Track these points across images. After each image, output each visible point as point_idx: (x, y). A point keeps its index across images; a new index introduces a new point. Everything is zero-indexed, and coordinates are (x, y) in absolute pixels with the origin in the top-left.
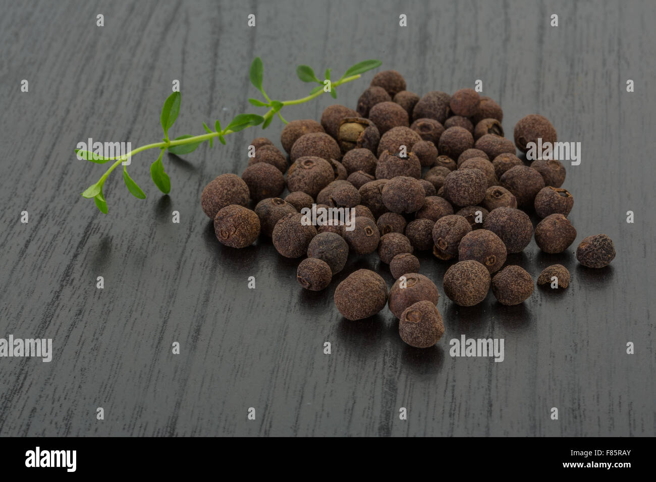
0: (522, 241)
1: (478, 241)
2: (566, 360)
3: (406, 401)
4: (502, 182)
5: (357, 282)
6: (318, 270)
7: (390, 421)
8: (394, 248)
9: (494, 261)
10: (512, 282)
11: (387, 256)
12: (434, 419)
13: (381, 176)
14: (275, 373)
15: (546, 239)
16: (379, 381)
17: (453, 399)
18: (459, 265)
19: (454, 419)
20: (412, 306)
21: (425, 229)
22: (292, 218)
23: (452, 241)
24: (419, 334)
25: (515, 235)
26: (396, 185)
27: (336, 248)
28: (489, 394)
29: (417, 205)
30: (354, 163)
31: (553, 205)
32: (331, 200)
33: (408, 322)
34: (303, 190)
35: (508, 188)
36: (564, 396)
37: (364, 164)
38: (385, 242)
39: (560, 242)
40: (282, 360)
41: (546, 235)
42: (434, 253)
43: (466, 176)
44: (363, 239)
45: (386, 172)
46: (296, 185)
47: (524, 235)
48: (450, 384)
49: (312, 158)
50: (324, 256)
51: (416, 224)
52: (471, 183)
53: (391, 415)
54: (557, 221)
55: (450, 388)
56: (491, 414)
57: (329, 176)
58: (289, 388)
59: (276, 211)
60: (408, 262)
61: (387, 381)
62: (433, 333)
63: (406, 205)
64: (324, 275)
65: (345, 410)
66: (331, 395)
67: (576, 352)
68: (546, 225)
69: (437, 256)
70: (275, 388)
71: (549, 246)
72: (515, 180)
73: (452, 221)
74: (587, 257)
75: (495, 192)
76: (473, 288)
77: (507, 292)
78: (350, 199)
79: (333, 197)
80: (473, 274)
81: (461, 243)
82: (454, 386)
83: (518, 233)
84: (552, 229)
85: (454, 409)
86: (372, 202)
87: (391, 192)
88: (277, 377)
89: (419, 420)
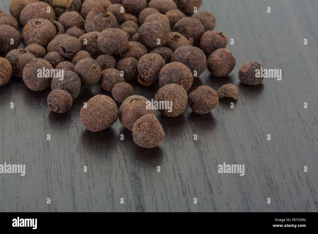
0: (201, 69)
1: (174, 70)
2: (253, 149)
3: (149, 187)
4: (177, 29)
5: (98, 104)
6: (64, 98)
7: (142, 201)
8: (113, 79)
9: (186, 83)
10: (205, 97)
11: (108, 85)
12: (173, 198)
13: (90, 30)
14: (49, 173)
15: (217, 66)
16: (126, 174)
17: (182, 183)
18: (166, 88)
19: (187, 197)
20: (141, 118)
21: (131, 64)
22: (37, 62)
23: (153, 72)
24: (149, 138)
25: (197, 65)
26: (108, 34)
27: (73, 81)
28: (207, 177)
29: (124, 48)
30: (68, 22)
31: (215, 43)
32: (61, 48)
33: (139, 130)
34: (37, 42)
35: (182, 33)
36: (259, 175)
37: (76, 22)
38: (105, 75)
39: (227, 68)
40: (51, 164)
41: (217, 63)
42: (139, 81)
43: (156, 26)
44: (92, 74)
45: (94, 27)
46: (31, 39)
47: (202, 65)
48: (177, 172)
49: (40, 20)
50: (65, 88)
51: (124, 61)
52: (160, 30)
53: (142, 197)
54: (223, 53)
55: (177, 176)
56: (212, 191)
57: (53, 31)
58: (61, 183)
59: (23, 58)
60: (126, 88)
61: (131, 173)
62: (159, 137)
63: (117, 48)
64: (68, 101)
65: (107, 196)
66: (94, 187)
67: (258, 144)
68: (216, 57)
69: (142, 83)
70: (51, 183)
71: (219, 72)
72: (186, 27)
73: (152, 58)
74: (248, 77)
75: (175, 36)
76: (179, 103)
77: (201, 105)
78: (75, 46)
79: (62, 46)
80: (178, 94)
81: (161, 72)
82: (180, 173)
83: (198, 63)
84: (221, 59)
85: (185, 190)
86: (89, 48)
87: (105, 40)
88: (50, 176)
89: (163, 199)
